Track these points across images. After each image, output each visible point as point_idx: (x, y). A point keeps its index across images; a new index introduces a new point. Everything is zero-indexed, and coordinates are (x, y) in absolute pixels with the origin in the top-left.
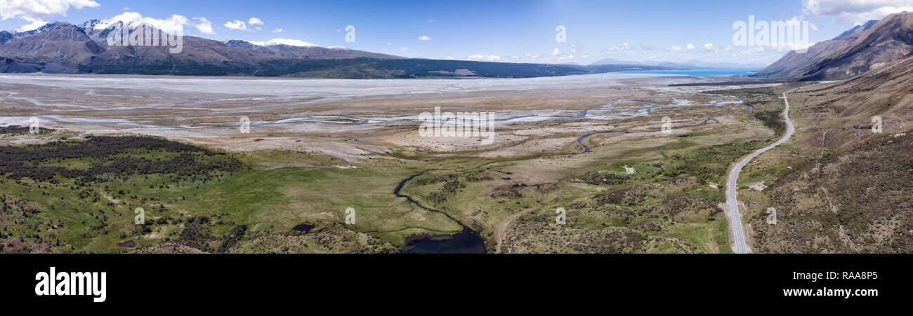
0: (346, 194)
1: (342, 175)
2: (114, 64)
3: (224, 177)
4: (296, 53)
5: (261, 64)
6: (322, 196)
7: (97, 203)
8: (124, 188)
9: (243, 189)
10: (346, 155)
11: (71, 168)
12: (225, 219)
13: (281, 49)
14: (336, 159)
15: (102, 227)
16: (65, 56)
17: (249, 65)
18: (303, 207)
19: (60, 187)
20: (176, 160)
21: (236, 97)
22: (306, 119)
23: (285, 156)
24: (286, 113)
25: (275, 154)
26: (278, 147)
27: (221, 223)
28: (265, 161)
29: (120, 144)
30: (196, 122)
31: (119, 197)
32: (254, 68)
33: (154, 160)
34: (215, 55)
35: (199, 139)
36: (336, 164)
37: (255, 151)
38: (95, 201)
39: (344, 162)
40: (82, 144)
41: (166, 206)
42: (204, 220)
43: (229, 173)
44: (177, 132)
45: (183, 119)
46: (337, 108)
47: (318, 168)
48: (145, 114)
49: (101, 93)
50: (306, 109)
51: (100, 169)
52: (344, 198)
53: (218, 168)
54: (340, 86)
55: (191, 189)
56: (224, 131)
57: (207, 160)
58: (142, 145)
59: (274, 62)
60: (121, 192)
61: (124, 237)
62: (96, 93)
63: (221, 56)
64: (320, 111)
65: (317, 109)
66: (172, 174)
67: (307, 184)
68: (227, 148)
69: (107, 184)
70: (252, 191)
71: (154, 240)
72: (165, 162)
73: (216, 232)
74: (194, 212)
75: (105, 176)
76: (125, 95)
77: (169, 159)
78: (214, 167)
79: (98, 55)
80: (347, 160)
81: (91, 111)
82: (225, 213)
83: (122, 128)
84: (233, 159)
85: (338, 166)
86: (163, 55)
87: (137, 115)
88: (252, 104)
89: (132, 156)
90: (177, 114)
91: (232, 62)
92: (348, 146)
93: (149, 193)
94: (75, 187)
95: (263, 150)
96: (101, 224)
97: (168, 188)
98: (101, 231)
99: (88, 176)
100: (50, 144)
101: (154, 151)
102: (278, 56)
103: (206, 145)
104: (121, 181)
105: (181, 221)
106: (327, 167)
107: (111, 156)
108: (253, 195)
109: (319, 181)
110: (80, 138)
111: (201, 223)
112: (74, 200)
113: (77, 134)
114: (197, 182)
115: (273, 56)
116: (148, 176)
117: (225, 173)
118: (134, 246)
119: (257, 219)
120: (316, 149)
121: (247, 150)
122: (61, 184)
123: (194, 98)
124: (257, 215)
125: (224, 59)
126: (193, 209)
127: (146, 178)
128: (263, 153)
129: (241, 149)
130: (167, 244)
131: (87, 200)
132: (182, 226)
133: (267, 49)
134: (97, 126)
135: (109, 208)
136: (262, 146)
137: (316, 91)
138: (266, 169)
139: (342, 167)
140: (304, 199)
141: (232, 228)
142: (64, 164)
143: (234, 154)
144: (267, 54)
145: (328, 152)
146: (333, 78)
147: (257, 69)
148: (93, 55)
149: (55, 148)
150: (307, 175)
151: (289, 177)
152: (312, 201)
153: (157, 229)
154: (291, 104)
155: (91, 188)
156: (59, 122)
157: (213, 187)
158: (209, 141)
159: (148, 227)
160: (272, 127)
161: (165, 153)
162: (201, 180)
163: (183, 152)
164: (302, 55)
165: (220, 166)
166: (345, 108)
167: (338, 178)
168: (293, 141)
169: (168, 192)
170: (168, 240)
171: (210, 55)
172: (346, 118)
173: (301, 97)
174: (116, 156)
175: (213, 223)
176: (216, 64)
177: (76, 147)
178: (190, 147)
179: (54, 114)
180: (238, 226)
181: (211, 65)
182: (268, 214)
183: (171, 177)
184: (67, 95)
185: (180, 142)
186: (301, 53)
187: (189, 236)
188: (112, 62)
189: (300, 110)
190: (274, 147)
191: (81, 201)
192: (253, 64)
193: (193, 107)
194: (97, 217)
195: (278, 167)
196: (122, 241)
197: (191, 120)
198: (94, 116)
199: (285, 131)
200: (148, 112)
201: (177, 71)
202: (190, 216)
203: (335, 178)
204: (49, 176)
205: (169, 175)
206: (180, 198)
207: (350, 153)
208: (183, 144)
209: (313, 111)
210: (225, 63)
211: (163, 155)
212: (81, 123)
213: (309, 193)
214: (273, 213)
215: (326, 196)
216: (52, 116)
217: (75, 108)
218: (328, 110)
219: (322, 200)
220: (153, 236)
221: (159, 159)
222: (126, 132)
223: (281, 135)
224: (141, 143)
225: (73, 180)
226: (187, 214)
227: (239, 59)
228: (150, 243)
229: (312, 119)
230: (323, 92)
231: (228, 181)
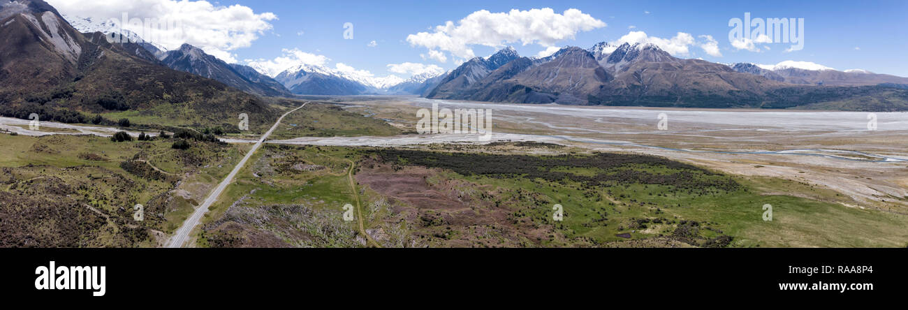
0: (847, 234)
1: (847, 214)
2: (621, 94)
3: (719, 194)
4: (808, 79)
5: (769, 94)
6: (818, 230)
7: (599, 202)
8: (625, 193)
9: (736, 207)
10: (854, 193)
11: (578, 174)
12: (713, 226)
13: (791, 75)
14: (842, 195)
15: (602, 220)
16: (577, 85)
17: (755, 95)
18: (795, 236)
19: (568, 187)
20: (676, 175)
21: (740, 128)
22: (814, 152)
23: (786, 185)
24: (792, 145)
25: (774, 181)
26: (778, 175)
27: (709, 229)
28: (762, 186)
29: (624, 160)
30: (698, 146)
31: (620, 199)
32: (761, 100)
33: (654, 174)
34: (722, 83)
35: (699, 161)
36: (841, 201)
37: (753, 176)
38: (598, 201)
39: (850, 200)
40: (589, 158)
41: (662, 210)
42: (694, 224)
43: (725, 191)
44: (678, 154)
45: (685, 143)
46: (850, 143)
47: (819, 202)
48: (649, 138)
49: (608, 121)
50: (815, 142)
51: (604, 178)
52: (842, 238)
53: (714, 185)
54: (857, 120)
55: (687, 200)
56: (724, 156)
57: (705, 178)
58: (645, 162)
59: (783, 90)
60: (622, 196)
61: (622, 230)
62: (604, 120)
63: (726, 84)
64: (830, 145)
65: (827, 143)
66: (670, 186)
67: (804, 215)
68: (725, 171)
69: (610, 189)
70: (746, 211)
71: (649, 235)
72: (664, 177)
73: (704, 234)
74: (687, 217)
75: (608, 182)
76: (630, 123)
77: (668, 174)
78: (711, 185)
79: (606, 84)
80: (855, 199)
81: (598, 134)
82: (714, 222)
83: (628, 148)
84: (731, 181)
85: (842, 203)
86: (668, 83)
87: (641, 138)
88: (755, 134)
89: (634, 170)
90: (679, 140)
91: (739, 92)
92: (858, 184)
93: (647, 198)
94: (581, 188)
95: (762, 177)
96: (601, 218)
97: (666, 196)
98: (601, 223)
99: (593, 182)
100: (560, 156)
101: (655, 167)
102: (788, 83)
103: (706, 166)
104: (623, 188)
105: (674, 222)
106: (831, 202)
107: (615, 168)
108: (745, 214)
109: (818, 214)
110: (587, 153)
111: (692, 226)
112: (580, 198)
113: (585, 150)
114: (692, 196)
115: (782, 83)
116: (648, 186)
117: (720, 190)
118: (629, 238)
119: (745, 235)
120: (820, 183)
121: (746, 175)
122: (569, 185)
123: (695, 127)
124: (745, 232)
125: (730, 87)
126: (686, 214)
127: (646, 187)
128: (761, 179)
129: (739, 173)
130: (660, 238)
131: (591, 199)
132: (675, 226)
133: (776, 74)
134: (604, 145)
135: (610, 207)
136: (762, 172)
137: (828, 124)
138: (763, 194)
139: (848, 205)
140: (797, 229)
141: (719, 235)
142: (573, 171)
143: (732, 176)
144: (776, 81)
145: (834, 187)
146: (850, 111)
147: (764, 100)
148: (602, 84)
149: (565, 159)
150: (806, 206)
151: (786, 205)
152: (807, 232)
153: (652, 226)
154: (798, 137)
155: (595, 190)
156: (569, 141)
157: (708, 201)
158: (709, 163)
159: (644, 224)
160: (775, 157)
161: (665, 169)
162: (697, 193)
163: (682, 170)
164: (814, 81)
165: (717, 185)
166: (860, 143)
167: (840, 215)
168: (796, 172)
169: (665, 200)
170: (662, 235)
171: (715, 83)
172: (859, 154)
173: (811, 130)
174: (619, 168)
175: (702, 227)
176: (721, 94)
177: (583, 160)
178: (690, 167)
179: (566, 134)
180: (725, 236)
181: (716, 96)
182: (757, 234)
183: (669, 188)
184: (578, 121)
185: (681, 162)
186: (813, 79)
187: (680, 234)
188: (619, 92)
189: (808, 142)
190: (774, 175)
191: (585, 199)
192: (760, 93)
193: (695, 134)
194: (598, 213)
195: (776, 194)
196: (619, 233)
197: (693, 145)
198: (601, 138)
199: (788, 161)
200: (652, 137)
201: (682, 103)
202: (683, 219)
203: (837, 215)
204: (559, 178)
205: (667, 186)
206: (675, 205)
207: (860, 191)
208: (683, 164)
209: (823, 145)
210: (731, 92)
211: (664, 171)
212: (590, 143)
213: (804, 224)
214: (762, 234)
215: (823, 230)
216: (564, 136)
217: (584, 131)
218: (839, 144)
219: (817, 233)
220: (648, 231)
221: (659, 174)
222: (629, 151)
223: (783, 164)
224: (644, 160)
225: (580, 183)
226: (681, 218)
227: (746, 87)
228: (645, 237)
229: (820, 152)
230: (835, 126)
231: (723, 198)
